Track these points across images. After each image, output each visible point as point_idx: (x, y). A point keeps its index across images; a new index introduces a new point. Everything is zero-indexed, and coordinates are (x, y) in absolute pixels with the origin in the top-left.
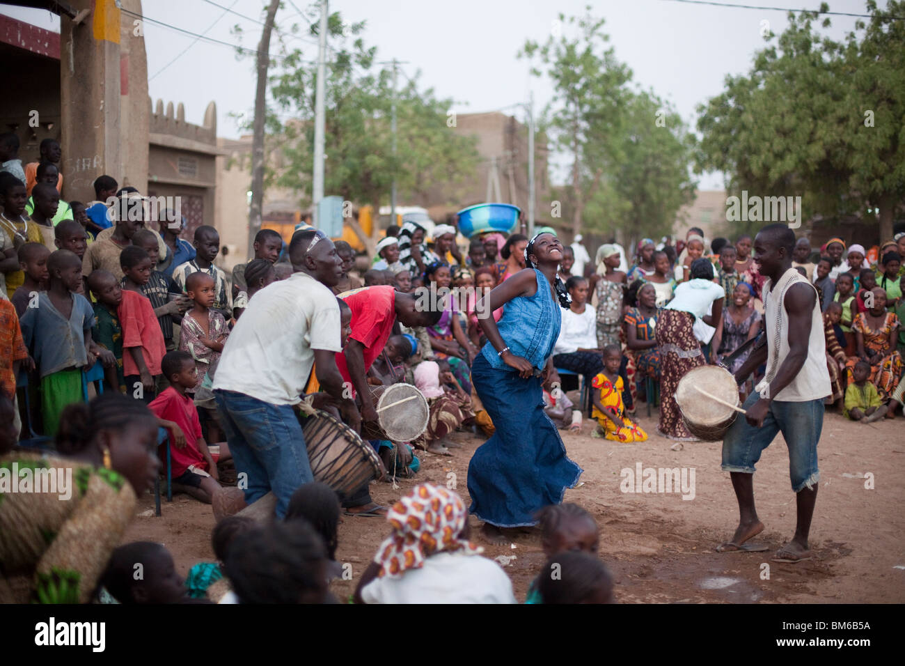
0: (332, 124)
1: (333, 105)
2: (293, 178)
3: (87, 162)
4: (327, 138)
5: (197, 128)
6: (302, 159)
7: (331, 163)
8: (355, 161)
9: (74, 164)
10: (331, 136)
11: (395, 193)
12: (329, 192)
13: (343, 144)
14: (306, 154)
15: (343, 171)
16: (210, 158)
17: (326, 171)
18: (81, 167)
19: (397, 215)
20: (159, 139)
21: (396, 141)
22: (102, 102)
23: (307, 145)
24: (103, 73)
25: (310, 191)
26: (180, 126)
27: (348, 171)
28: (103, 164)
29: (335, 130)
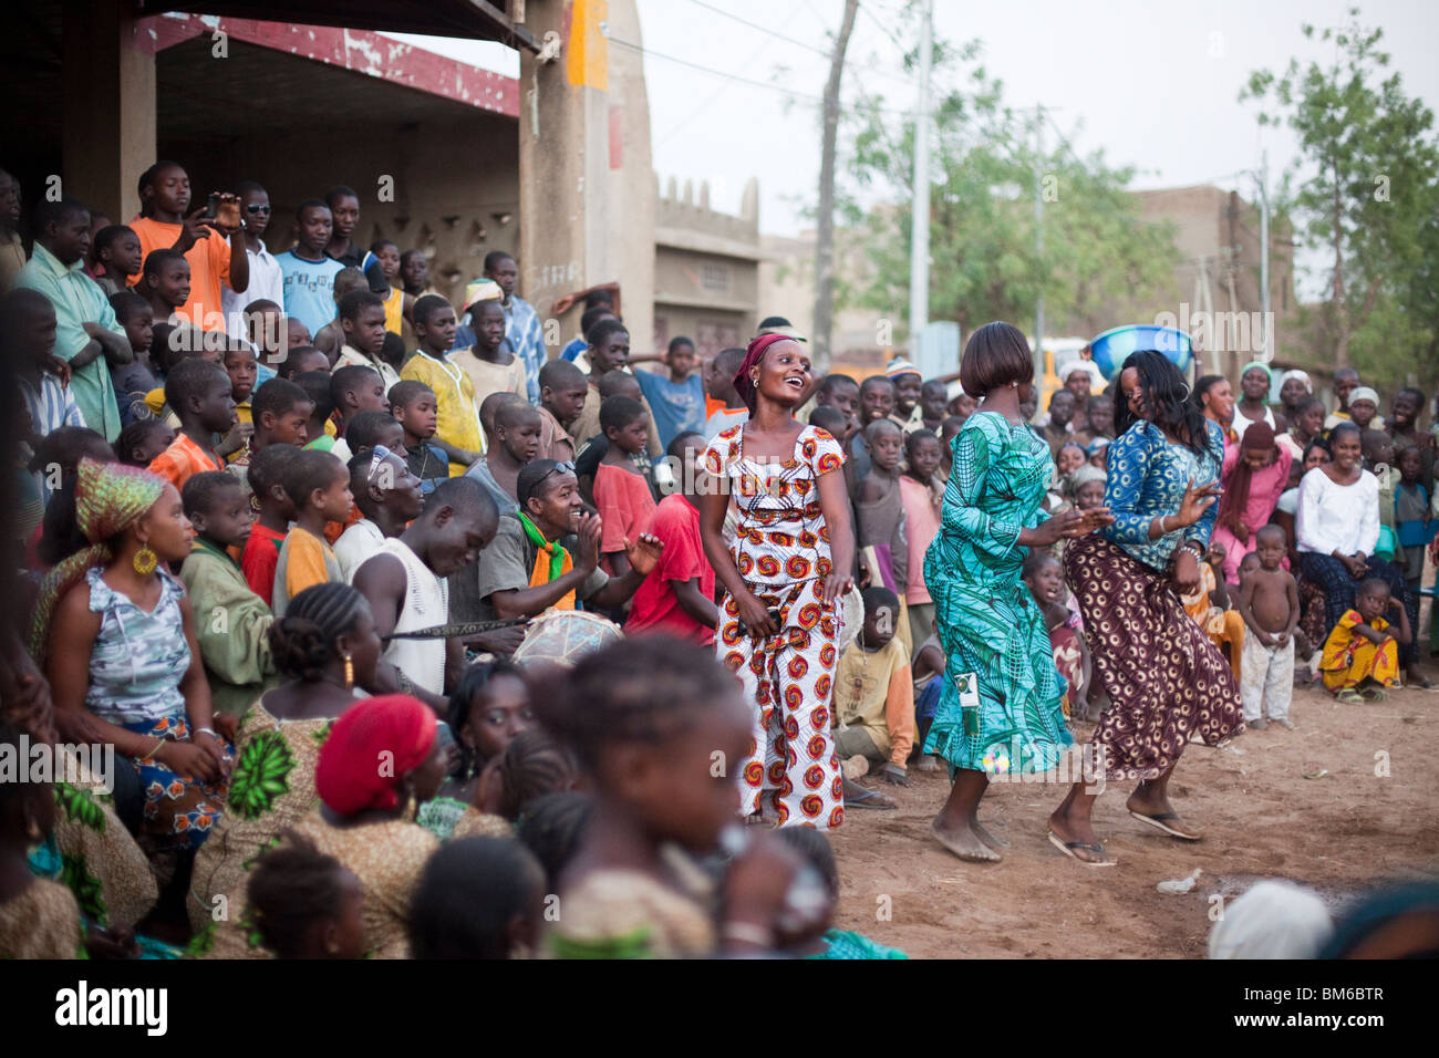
0: (942, 208)
1: (942, 179)
2: (879, 295)
3: (559, 271)
4: (933, 232)
5: (729, 219)
6: (894, 265)
7: (940, 270)
8: (981, 266)
9: (539, 274)
10: (940, 228)
11: (1041, 317)
12: (936, 315)
13: (959, 240)
14: (899, 256)
15: (960, 283)
16: (749, 264)
17: (931, 284)
18: (550, 279)
19: (1045, 353)
20: (672, 237)
21: (1043, 233)
22: (581, 179)
23: (902, 242)
24: (582, 137)
25: (906, 315)
26: (703, 216)
27: (969, 283)
28: (583, 273)
29: (945, 217)
